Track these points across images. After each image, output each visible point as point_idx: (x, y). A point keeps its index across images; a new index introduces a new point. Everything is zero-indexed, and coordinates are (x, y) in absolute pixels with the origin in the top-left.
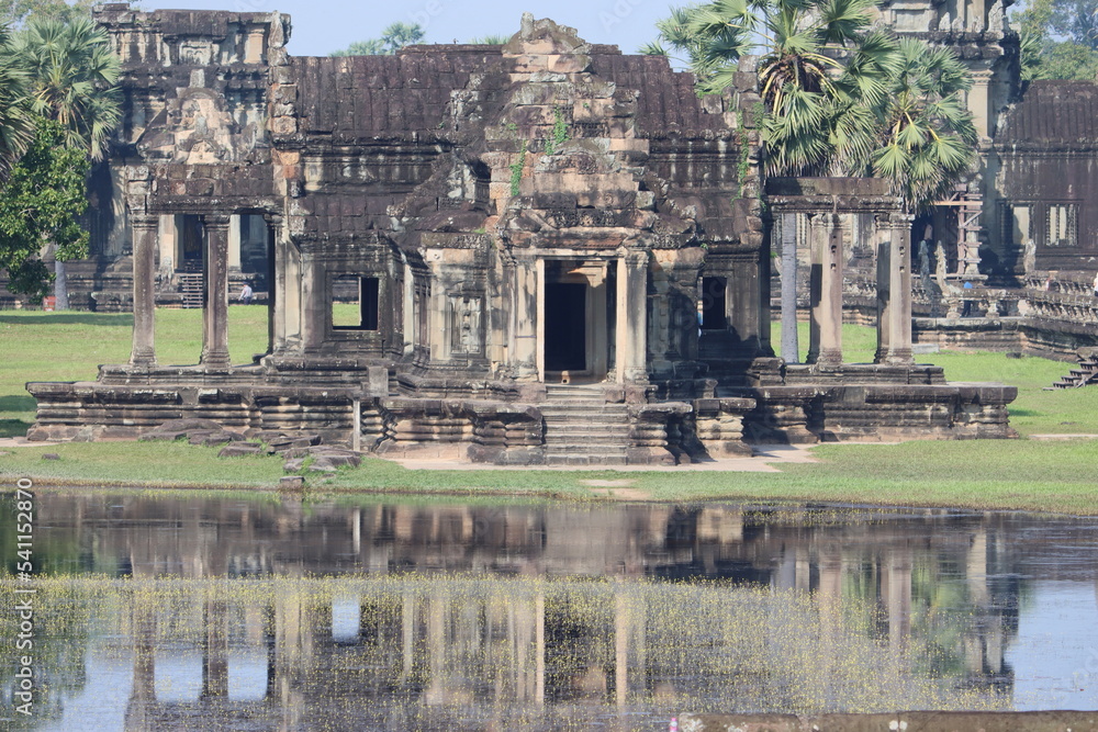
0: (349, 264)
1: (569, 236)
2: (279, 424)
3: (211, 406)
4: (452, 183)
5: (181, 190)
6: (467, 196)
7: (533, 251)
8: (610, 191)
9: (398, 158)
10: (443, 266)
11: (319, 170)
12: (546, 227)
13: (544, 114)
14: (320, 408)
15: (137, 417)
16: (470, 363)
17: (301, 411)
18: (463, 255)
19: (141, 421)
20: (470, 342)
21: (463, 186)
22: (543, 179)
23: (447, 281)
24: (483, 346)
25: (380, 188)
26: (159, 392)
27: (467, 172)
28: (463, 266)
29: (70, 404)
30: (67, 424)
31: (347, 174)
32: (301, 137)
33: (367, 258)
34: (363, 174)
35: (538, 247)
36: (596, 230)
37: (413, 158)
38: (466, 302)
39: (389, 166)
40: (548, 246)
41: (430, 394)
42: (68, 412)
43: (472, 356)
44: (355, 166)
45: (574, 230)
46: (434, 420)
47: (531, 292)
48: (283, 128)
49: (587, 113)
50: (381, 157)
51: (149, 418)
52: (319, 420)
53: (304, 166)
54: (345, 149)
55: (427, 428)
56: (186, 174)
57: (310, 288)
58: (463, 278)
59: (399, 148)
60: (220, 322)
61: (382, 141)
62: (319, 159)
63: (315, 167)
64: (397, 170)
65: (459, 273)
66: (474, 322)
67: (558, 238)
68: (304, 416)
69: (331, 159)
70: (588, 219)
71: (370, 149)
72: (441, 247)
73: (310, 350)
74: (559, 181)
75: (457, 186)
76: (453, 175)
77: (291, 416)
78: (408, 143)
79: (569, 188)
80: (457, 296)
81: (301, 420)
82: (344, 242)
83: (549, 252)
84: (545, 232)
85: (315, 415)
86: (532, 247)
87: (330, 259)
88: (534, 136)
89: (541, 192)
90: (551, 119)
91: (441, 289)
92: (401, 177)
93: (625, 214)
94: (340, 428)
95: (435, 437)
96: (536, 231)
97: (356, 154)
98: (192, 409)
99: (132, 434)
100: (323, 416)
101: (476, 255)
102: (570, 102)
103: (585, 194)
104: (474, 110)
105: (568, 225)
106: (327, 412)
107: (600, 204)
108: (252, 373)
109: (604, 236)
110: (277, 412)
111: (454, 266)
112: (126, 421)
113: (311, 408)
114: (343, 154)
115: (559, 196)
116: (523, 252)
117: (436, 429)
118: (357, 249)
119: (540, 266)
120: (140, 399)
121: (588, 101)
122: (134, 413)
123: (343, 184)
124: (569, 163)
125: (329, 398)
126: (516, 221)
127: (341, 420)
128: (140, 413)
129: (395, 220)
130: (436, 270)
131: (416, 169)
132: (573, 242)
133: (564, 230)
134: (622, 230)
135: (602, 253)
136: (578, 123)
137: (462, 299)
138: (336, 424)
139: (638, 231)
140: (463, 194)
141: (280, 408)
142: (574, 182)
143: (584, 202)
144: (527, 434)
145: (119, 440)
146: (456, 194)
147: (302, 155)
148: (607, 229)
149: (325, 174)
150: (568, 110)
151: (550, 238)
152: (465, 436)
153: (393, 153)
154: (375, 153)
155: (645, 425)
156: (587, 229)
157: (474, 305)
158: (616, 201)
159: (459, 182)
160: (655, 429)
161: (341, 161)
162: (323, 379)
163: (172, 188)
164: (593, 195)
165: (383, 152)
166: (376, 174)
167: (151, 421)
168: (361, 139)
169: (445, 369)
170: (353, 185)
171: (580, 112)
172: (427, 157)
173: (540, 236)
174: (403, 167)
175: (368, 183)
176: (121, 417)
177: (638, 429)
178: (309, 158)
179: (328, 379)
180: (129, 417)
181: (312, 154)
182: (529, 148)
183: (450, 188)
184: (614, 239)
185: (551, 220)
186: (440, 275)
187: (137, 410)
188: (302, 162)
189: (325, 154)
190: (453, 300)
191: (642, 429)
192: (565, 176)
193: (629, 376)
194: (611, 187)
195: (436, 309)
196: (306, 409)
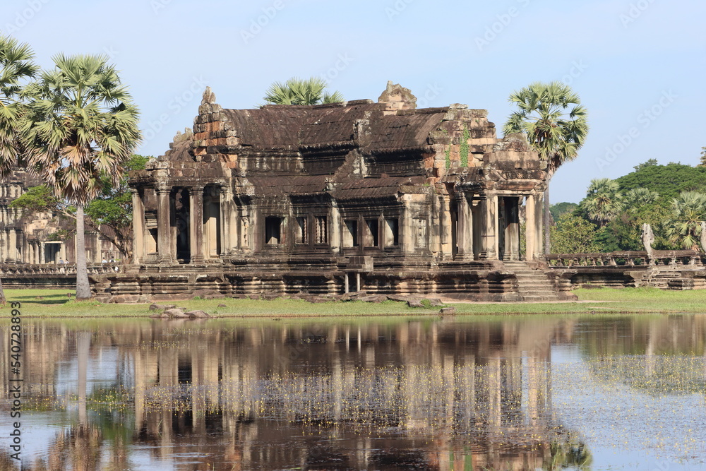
0: (272, 210)
1: (512, 184)
2: (252, 291)
3: (202, 283)
4: (355, 166)
5: (181, 174)
6: (363, 172)
7: (495, 191)
8: (529, 161)
9: (280, 158)
10: (411, 203)
11: (246, 164)
12: (502, 179)
13: (459, 125)
14: (270, 282)
15: (169, 289)
16: (422, 253)
17: (261, 284)
18: (421, 197)
19: (170, 291)
20: (422, 242)
21: (360, 168)
22: (500, 154)
23: (413, 210)
24: (428, 244)
25: (272, 173)
26: (181, 276)
27: (363, 160)
28: (420, 203)
29: (133, 284)
30: (131, 294)
31: (258, 167)
32: (240, 147)
33: (281, 207)
34: (265, 166)
35: (497, 189)
36: (523, 180)
37: (287, 159)
38: (420, 221)
39: (276, 162)
40: (502, 189)
41: (410, 269)
42: (132, 288)
43: (423, 249)
44: (261, 162)
45: (514, 180)
46: (417, 282)
47: (493, 213)
48: (232, 142)
49: (477, 125)
50: (273, 158)
51: (174, 290)
52: (269, 288)
53: (239, 162)
54: (259, 153)
55: (415, 286)
56: (181, 166)
57: (255, 222)
58: (419, 209)
59: (282, 154)
60: (199, 241)
61: (275, 150)
62: (246, 159)
63: (244, 163)
64: (280, 164)
65: (417, 207)
66: (423, 231)
67: (507, 184)
68: (263, 286)
69: (251, 158)
70: (520, 175)
71: (269, 154)
72: (411, 193)
73: (256, 254)
74: (507, 156)
75: (357, 168)
76: (355, 162)
77: (257, 287)
78: (286, 151)
79: (511, 159)
80: (416, 218)
81: (261, 288)
82: (271, 199)
83: (501, 192)
84: (501, 181)
85: (267, 286)
86: (494, 189)
87: (264, 208)
88: (454, 136)
89: (499, 160)
90: (462, 128)
91: (410, 215)
92: (282, 168)
93: (536, 172)
94: (278, 292)
95: (418, 291)
96: (497, 181)
97: (262, 156)
98: (193, 285)
99: (167, 298)
100: (271, 286)
101: (426, 197)
102: (470, 119)
103: (518, 162)
104: (367, 129)
105: (512, 178)
106: (272, 284)
107: (525, 167)
108: (216, 267)
109: (527, 184)
110: (251, 285)
111: (416, 203)
112: (163, 292)
113: (266, 282)
114: (256, 156)
115: (507, 163)
116: (490, 192)
117: (418, 287)
118: (276, 203)
119: (496, 199)
120: (171, 280)
121: (477, 119)
122: (167, 287)
123: (256, 171)
124: (510, 146)
125: (276, 277)
126: (489, 176)
127: (278, 288)
128: (170, 287)
129: (330, 184)
130: (408, 205)
131: (288, 164)
132: (513, 187)
133: (510, 180)
134: (535, 180)
135: (524, 193)
136: (474, 130)
137: (418, 220)
138: (276, 291)
139: (541, 181)
140: (361, 172)
141: (253, 282)
142: (513, 156)
143: (517, 166)
144: (512, 286)
145: (162, 301)
146: (357, 171)
147: (239, 157)
148: (528, 180)
149: (248, 166)
150: (469, 123)
151: (504, 184)
152: (434, 290)
153: (278, 156)
154: (270, 156)
155: (562, 280)
156: (519, 180)
157: (423, 223)
158: (532, 166)
159: (358, 166)
160: (566, 282)
161: (256, 160)
162: (266, 268)
163: (177, 173)
164: (521, 162)
165: (274, 156)
166: (271, 166)
167: (175, 291)
168: (266, 149)
169: (413, 256)
170: (260, 172)
171: (474, 124)
172: (293, 158)
173: (499, 184)
174: (282, 163)
175: (267, 171)
176: (161, 289)
177: (560, 282)
178: (241, 158)
179: (268, 268)
180: (165, 289)
181: (243, 156)
182: (453, 142)
183: (354, 169)
184: (531, 185)
185: (504, 175)
186: (409, 208)
187: (168, 286)
188: (239, 160)
189: (250, 156)
190: (414, 220)
191: (562, 282)
192: (509, 153)
193: (537, 256)
194: (529, 158)
195: (408, 225)
196: (263, 283)
